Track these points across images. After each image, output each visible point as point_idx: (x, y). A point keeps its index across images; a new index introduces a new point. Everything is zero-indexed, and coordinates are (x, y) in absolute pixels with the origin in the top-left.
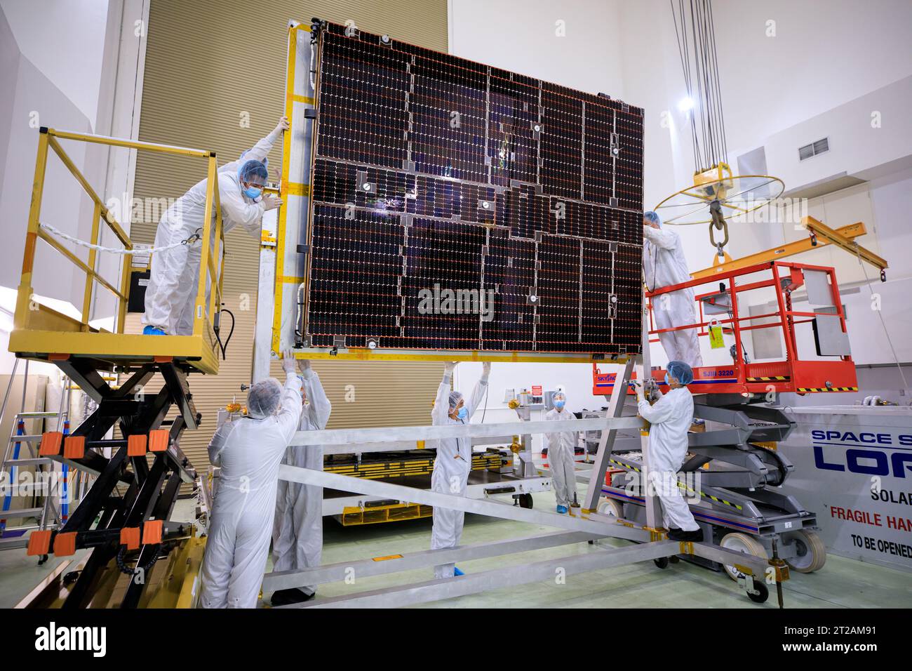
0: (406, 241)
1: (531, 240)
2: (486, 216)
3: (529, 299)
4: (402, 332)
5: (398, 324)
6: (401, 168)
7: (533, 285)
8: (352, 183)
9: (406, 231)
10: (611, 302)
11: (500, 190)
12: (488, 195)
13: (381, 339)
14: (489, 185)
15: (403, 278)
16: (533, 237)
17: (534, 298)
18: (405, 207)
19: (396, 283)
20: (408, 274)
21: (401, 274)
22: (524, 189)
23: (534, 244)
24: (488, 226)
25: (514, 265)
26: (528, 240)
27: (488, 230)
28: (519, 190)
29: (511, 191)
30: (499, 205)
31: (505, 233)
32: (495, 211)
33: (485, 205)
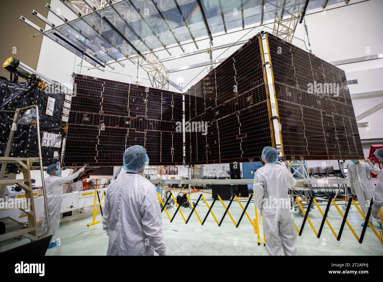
0: (99, 134)
1: (143, 132)
2: (128, 126)
4: (97, 161)
5: (95, 159)
6: (99, 113)
8: (81, 118)
9: (100, 131)
10: (172, 150)
12: (128, 119)
13: (89, 164)
14: (129, 117)
15: (98, 145)
16: (144, 131)
19: (95, 147)
21: (97, 143)
22: (141, 117)
25: (137, 140)
26: (142, 132)
27: (128, 130)
28: (139, 118)
29: (136, 118)
30: (132, 122)
31: (134, 131)
32: (131, 124)
33: (127, 123)
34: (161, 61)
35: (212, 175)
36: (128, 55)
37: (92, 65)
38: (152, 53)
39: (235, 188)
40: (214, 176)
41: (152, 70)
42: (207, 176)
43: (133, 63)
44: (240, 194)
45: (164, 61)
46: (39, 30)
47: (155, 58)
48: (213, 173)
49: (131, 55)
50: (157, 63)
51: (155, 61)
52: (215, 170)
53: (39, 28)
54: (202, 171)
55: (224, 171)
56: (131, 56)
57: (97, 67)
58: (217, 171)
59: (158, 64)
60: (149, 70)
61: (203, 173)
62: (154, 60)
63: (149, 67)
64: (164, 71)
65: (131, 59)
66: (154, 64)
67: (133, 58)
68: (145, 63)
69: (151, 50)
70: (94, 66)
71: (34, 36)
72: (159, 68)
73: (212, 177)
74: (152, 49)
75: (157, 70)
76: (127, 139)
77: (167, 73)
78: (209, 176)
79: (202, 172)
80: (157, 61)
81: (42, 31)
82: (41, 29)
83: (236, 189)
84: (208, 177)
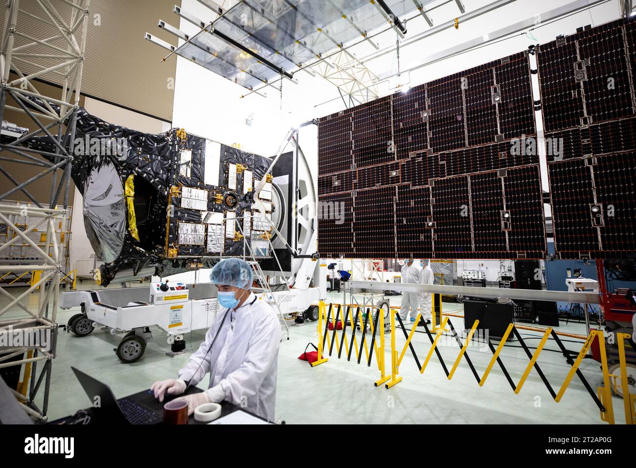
0: (354, 204)
1: (427, 186)
2: (396, 180)
3: (427, 224)
4: (355, 250)
5: (352, 246)
6: (350, 169)
7: (430, 215)
8: (331, 183)
9: (354, 199)
11: (403, 162)
12: (395, 167)
13: (346, 254)
14: (396, 161)
15: (354, 223)
16: (427, 184)
17: (430, 224)
18: (353, 187)
19: (351, 226)
20: (356, 220)
21: (353, 221)
22: (419, 155)
23: (429, 188)
24: (396, 186)
25: (415, 205)
26: (424, 187)
27: (397, 187)
28: (415, 157)
29: (410, 160)
30: (403, 171)
31: (407, 186)
32: (400, 175)
33: (394, 174)
34: (361, 61)
35: (476, 275)
36: (303, 62)
37: (247, 88)
38: (343, 51)
39: (526, 305)
40: (480, 278)
41: (346, 81)
42: (466, 278)
43: (312, 75)
44: (537, 319)
45: (366, 61)
46: (170, 48)
47: (350, 59)
48: (478, 272)
49: (306, 61)
50: (354, 67)
51: (349, 64)
52: (482, 265)
53: (168, 46)
54: (454, 268)
55: (503, 267)
56: (307, 63)
57: (255, 91)
58: (487, 268)
59: (356, 67)
60: (340, 82)
61: (456, 271)
62: (348, 62)
63: (340, 77)
64: (370, 79)
65: (307, 69)
66: (348, 68)
67: (311, 66)
68: (332, 71)
69: (341, 46)
70: (250, 89)
71: (164, 60)
72: (358, 76)
73: (475, 280)
74: (342, 43)
75: (355, 80)
76: (397, 206)
77: (375, 81)
78: (469, 277)
79: (454, 270)
80: (354, 62)
81: (173, 48)
82: (172, 47)
83: (528, 309)
84: (468, 279)
